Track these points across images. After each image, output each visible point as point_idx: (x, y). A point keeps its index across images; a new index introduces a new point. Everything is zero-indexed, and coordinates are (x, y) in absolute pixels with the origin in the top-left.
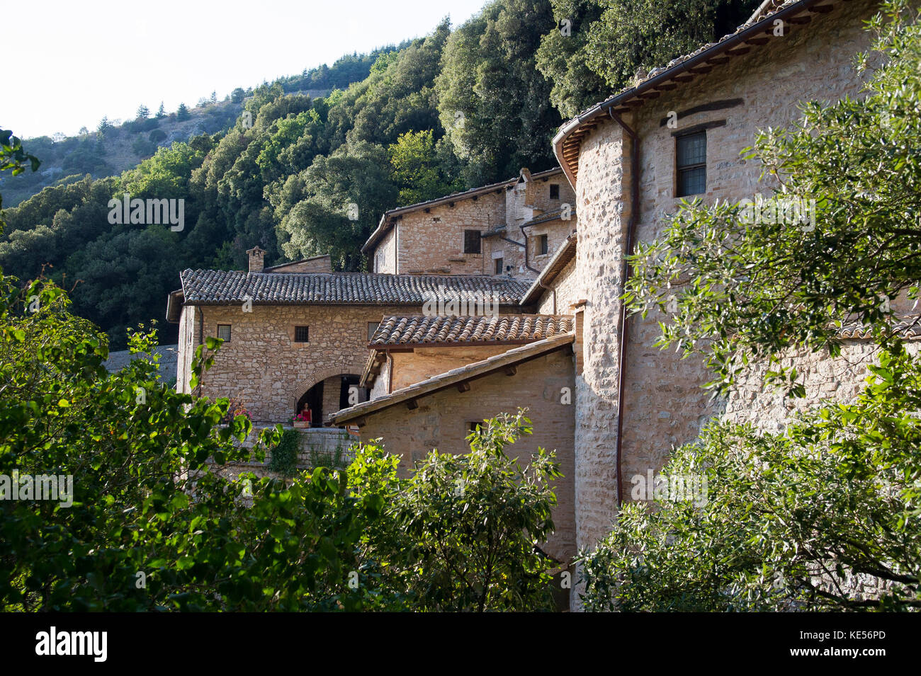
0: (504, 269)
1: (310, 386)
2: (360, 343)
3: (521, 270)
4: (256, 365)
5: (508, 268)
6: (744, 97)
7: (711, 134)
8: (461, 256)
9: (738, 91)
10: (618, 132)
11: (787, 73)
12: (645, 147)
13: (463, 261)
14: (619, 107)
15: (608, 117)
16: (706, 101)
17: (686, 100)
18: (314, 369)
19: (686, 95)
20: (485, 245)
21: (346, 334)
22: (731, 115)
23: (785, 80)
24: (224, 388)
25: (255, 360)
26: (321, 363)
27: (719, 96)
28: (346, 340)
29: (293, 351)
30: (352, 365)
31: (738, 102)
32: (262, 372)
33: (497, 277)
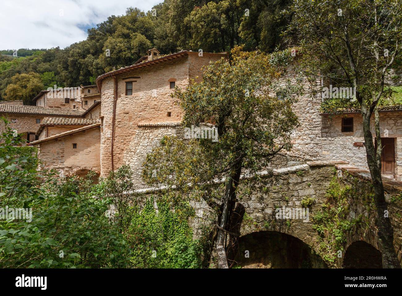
0: (76, 108)
2: (34, 124)
3: (81, 108)
5: (77, 108)
6: (141, 77)
7: (134, 83)
8: (64, 104)
9: (139, 76)
10: (113, 80)
11: (149, 74)
12: (119, 84)
13: (64, 105)
14: (113, 74)
15: (110, 76)
16: (133, 76)
17: (128, 75)
19: (128, 74)
20: (70, 102)
21: (29, 121)
22: (138, 80)
23: (149, 75)
27: (135, 76)
28: (29, 123)
29: (10, 125)
30: (31, 130)
31: (140, 78)
33: (74, 110)
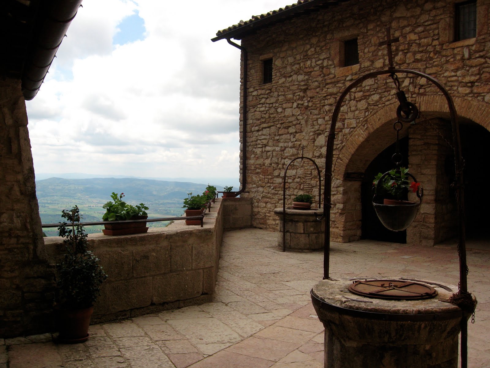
1: (361, 139)
2: (438, 48)
4: (297, 112)
18: (367, 109)
21: (413, 37)
24: (268, 148)
25: (295, 105)
26: (376, 97)
28: (414, 48)
29: (338, 82)
30: (423, 94)
32: (303, 122)
